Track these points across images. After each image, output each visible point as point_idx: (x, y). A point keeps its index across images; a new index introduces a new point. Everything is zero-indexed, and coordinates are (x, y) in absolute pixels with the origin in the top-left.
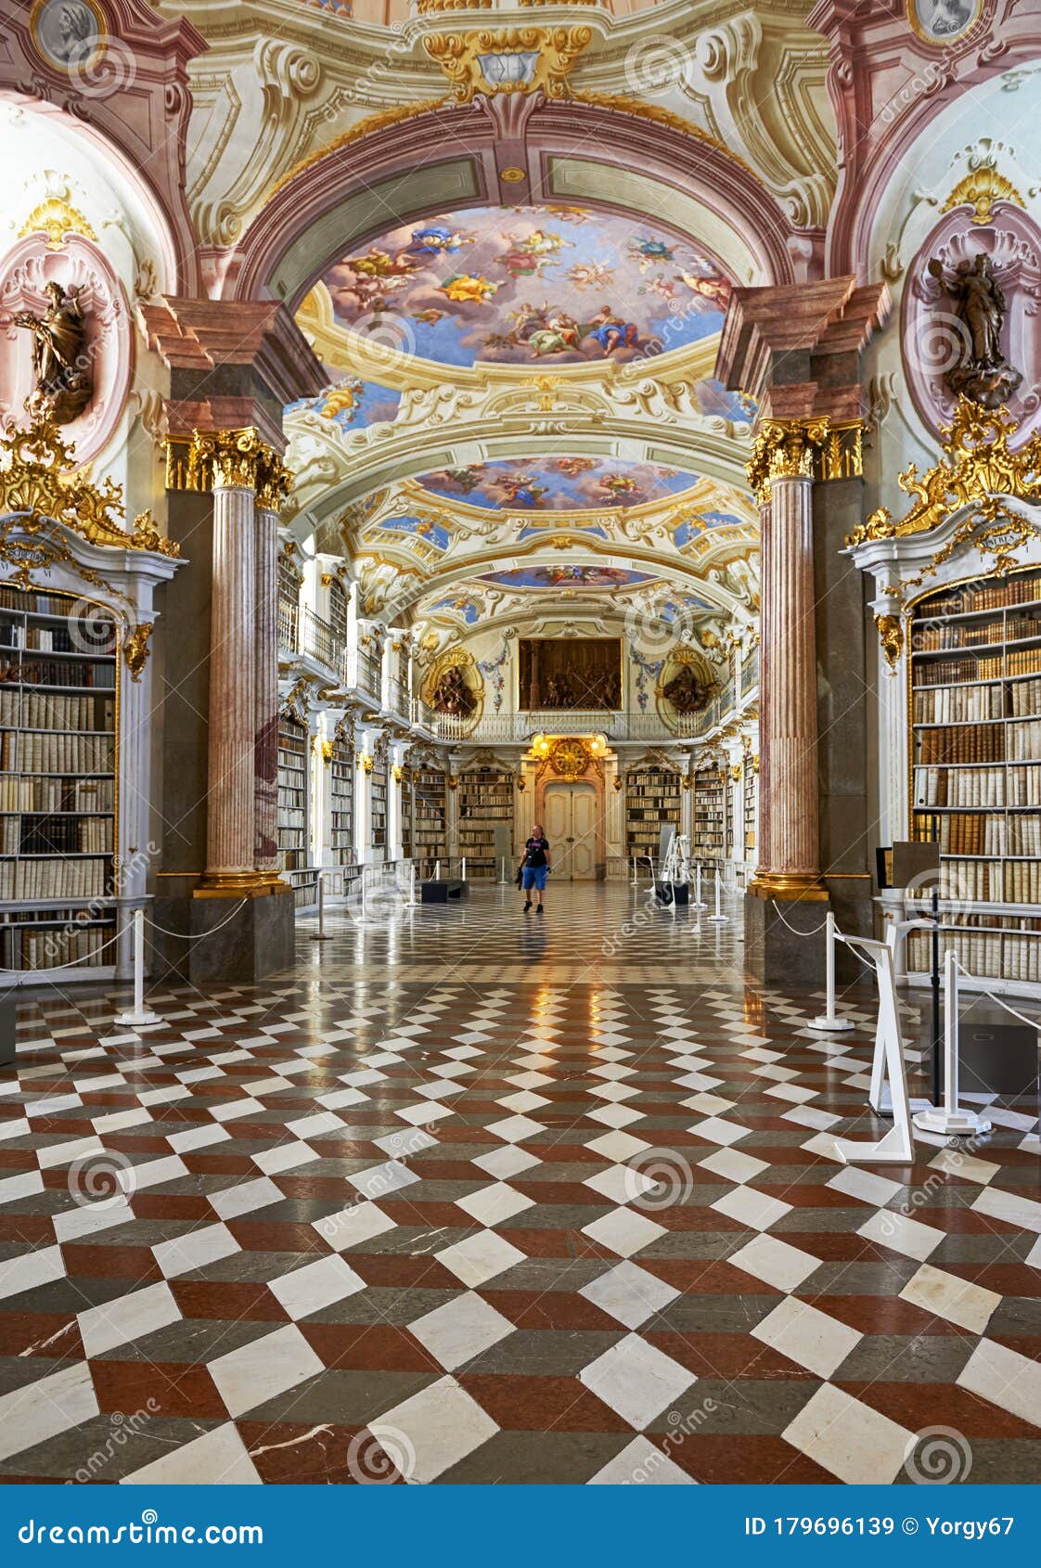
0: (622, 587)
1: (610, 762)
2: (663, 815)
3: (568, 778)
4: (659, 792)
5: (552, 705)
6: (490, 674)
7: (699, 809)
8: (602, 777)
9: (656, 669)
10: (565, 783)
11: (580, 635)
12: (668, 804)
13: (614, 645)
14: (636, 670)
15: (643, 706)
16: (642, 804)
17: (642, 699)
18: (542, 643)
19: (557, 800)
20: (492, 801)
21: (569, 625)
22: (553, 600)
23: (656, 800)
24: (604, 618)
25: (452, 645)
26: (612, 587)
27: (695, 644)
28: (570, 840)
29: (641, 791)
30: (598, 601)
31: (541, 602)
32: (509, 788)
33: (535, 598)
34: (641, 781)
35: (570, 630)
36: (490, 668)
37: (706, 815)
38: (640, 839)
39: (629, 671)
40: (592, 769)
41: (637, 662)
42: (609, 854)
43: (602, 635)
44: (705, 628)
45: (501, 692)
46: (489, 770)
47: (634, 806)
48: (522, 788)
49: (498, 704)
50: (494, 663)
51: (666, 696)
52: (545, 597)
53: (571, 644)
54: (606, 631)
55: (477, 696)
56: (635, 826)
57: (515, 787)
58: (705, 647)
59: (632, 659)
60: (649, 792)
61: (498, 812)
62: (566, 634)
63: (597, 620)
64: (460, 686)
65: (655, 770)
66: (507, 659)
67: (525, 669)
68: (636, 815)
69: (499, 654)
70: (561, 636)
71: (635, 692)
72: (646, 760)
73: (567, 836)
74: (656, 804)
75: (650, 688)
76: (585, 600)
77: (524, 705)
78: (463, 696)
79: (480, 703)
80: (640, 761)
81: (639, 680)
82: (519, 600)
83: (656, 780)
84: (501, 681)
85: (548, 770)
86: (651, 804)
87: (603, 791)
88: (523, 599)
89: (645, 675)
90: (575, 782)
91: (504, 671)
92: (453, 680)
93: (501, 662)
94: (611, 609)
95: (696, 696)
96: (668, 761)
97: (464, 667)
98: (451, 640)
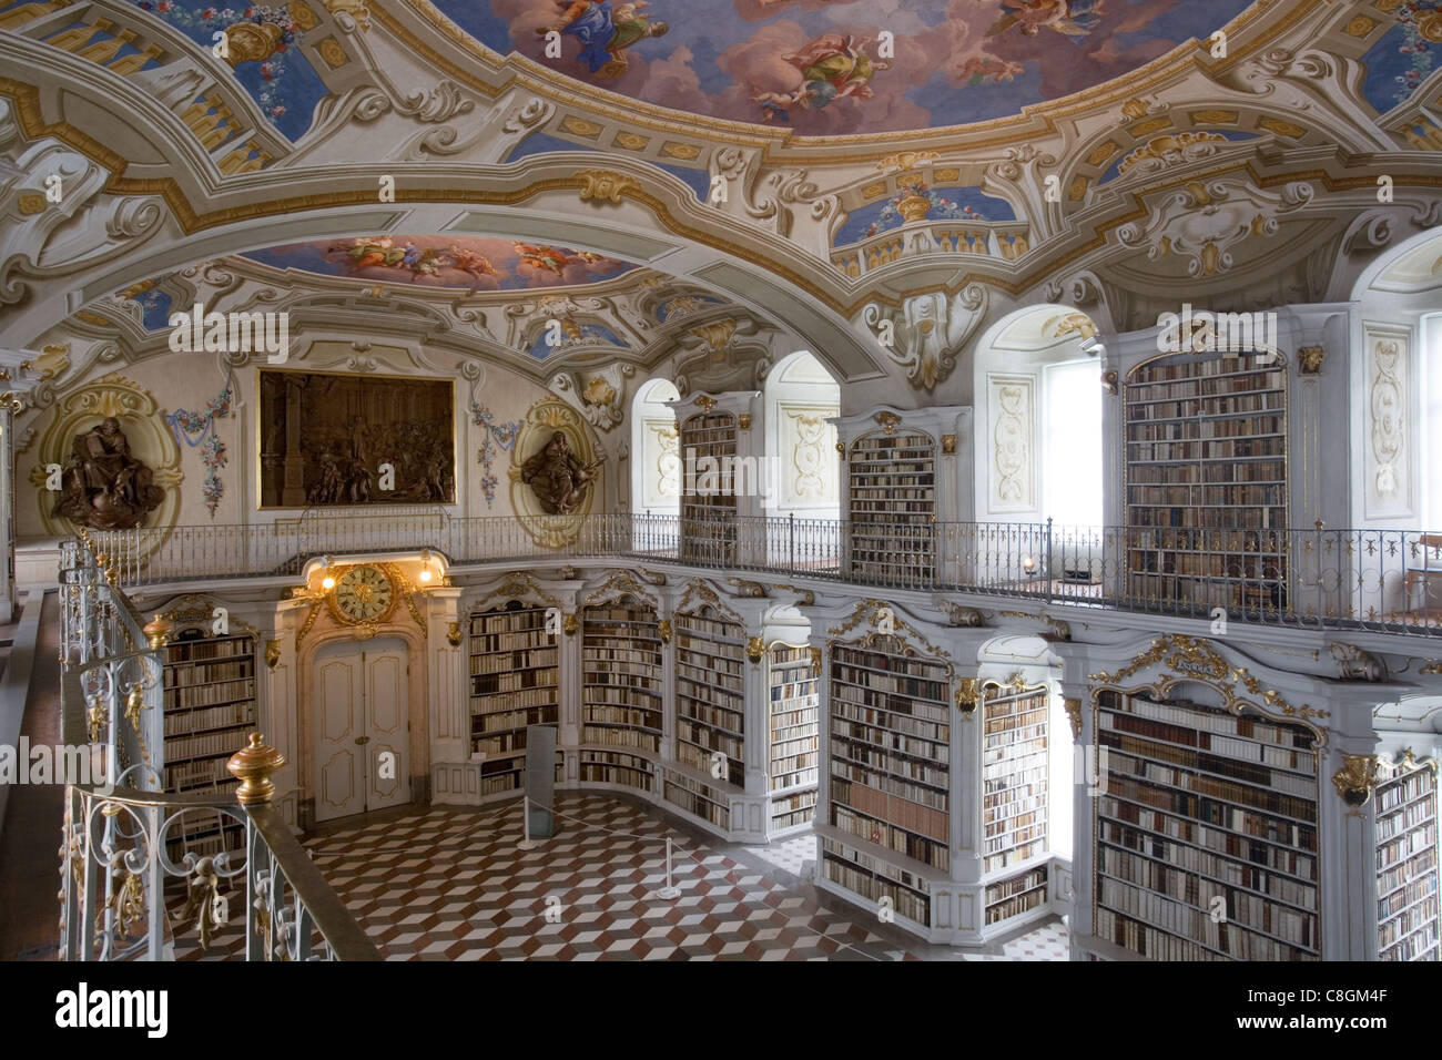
0: (480, 294)
1: (442, 600)
2: (529, 678)
3: (362, 630)
4: (521, 642)
5: (330, 501)
6: (193, 437)
7: (593, 668)
8: (422, 623)
9: (509, 435)
10: (355, 640)
11: (382, 370)
12: (537, 660)
13: (443, 390)
14: (477, 435)
15: (489, 497)
16: (496, 665)
17: (488, 485)
18: (308, 378)
19: (338, 673)
20: (208, 696)
21: (361, 350)
22: (340, 302)
23: (517, 655)
24: (428, 342)
25: (101, 371)
26: (461, 292)
27: (571, 397)
28: (362, 741)
29: (493, 643)
30: (424, 312)
31: (315, 302)
32: (246, 667)
33: (307, 293)
34: (493, 626)
35: (362, 359)
36: (195, 424)
37: (604, 678)
38: (493, 725)
39: (465, 439)
40: (404, 612)
41: (479, 422)
42: (438, 758)
43: (421, 373)
44: (596, 375)
45: (220, 473)
46: (199, 634)
47: (482, 671)
48: (273, 663)
49: (215, 495)
50: (204, 413)
51: (526, 480)
52: (325, 293)
53: (365, 387)
54: (429, 365)
55: (163, 479)
56: (486, 704)
57: (260, 663)
58: (587, 403)
59: (472, 417)
60: (506, 644)
61: (218, 718)
62: (356, 365)
63: (415, 345)
64: (125, 461)
65: (514, 606)
66: (234, 407)
67: (273, 432)
68: (485, 685)
69: (215, 394)
70: (343, 368)
71: (477, 473)
72: (501, 592)
73: (357, 734)
74: (517, 662)
75: (502, 466)
76: (402, 308)
77: (275, 495)
78: (133, 481)
79: (171, 496)
80: (493, 595)
81: (482, 451)
82: (271, 294)
83: (516, 621)
84: (220, 450)
85: (322, 621)
86: (508, 664)
87: (424, 648)
88: (281, 293)
89: (493, 444)
90: (374, 637)
91: (227, 430)
92: (109, 449)
93: (221, 412)
94: (442, 329)
95: (576, 481)
96: (539, 591)
97: (132, 418)
98: (99, 360)
